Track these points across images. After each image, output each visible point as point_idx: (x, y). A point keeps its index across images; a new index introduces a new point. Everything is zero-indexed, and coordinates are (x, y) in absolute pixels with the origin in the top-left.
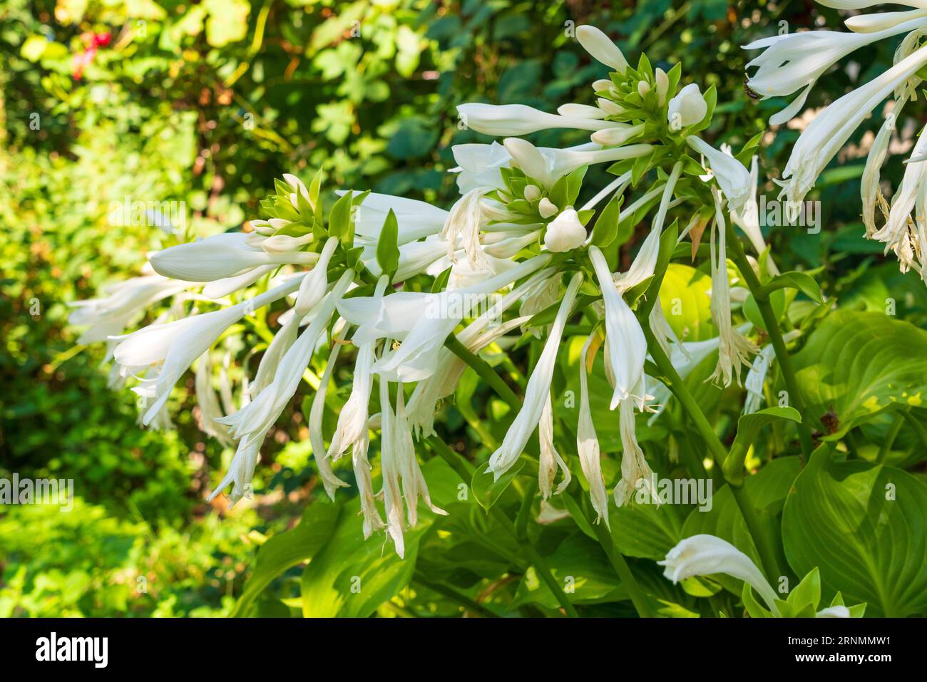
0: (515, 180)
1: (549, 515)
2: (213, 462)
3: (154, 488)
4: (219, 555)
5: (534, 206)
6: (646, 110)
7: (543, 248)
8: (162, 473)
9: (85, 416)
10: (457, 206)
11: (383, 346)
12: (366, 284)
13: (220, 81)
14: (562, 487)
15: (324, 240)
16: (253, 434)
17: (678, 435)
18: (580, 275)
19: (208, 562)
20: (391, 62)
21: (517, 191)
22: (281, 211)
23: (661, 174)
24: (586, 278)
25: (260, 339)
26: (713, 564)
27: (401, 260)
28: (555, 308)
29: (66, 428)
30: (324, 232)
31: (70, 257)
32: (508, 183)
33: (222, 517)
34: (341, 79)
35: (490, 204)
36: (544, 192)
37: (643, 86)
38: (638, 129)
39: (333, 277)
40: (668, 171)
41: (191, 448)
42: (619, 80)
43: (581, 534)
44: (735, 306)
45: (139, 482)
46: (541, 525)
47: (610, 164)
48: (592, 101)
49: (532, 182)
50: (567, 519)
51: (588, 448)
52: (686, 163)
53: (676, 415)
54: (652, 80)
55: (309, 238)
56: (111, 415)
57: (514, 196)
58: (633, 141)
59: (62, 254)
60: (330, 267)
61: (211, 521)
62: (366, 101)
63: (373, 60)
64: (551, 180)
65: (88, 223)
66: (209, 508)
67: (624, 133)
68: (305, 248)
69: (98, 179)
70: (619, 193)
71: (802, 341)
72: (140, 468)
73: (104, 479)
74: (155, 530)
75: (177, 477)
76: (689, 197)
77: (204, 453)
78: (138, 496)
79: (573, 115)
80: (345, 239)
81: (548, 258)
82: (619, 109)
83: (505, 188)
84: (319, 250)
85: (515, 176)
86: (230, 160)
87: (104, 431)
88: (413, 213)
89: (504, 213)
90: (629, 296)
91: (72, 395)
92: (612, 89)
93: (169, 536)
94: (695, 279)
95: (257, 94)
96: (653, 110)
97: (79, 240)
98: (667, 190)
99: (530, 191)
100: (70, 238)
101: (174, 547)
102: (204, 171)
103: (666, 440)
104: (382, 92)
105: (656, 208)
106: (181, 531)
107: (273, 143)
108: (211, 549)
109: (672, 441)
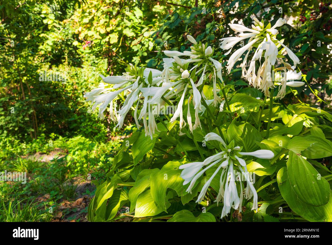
0: (175, 65)
1: (181, 134)
2: (111, 130)
3: (99, 135)
4: (113, 148)
5: (179, 70)
6: (200, 52)
7: (181, 78)
8: (101, 132)
9: (85, 120)
10: (164, 70)
11: (149, 97)
12: (146, 85)
13: (113, 51)
14: (184, 126)
15: (137, 77)
16: (123, 114)
17: (206, 118)
18: (188, 84)
19: (111, 149)
20: (148, 48)
21: (176, 67)
22: (129, 71)
23: (203, 65)
24: (189, 85)
25: (123, 101)
26: (214, 138)
27: (153, 81)
28: (183, 91)
29: (81, 123)
30: (137, 75)
31: (82, 88)
32: (174, 65)
33: (113, 141)
34: (138, 51)
35: (171, 70)
36: (181, 67)
37: (200, 47)
38: (199, 56)
39: (139, 84)
40: (205, 65)
41: (107, 127)
42: (195, 46)
43: (188, 138)
44: (217, 93)
45: (96, 134)
46: (180, 136)
47: (194, 62)
48: (190, 50)
49: (179, 65)
50: (185, 135)
51: (189, 119)
52: (208, 63)
53: (206, 114)
54: (202, 46)
55: (134, 76)
56: (90, 120)
57: (175, 68)
58: (198, 58)
59: (80, 88)
60: (139, 82)
61: (111, 141)
62: (142, 56)
63: (144, 48)
64: (182, 65)
65: (85, 81)
66: (111, 139)
67: (196, 56)
68: (134, 78)
69: (87, 72)
70: (196, 68)
71: (230, 100)
72: (97, 131)
73: (89, 133)
74: (100, 143)
75: (104, 133)
76: (209, 70)
77: (109, 128)
78: (96, 136)
79: (186, 53)
80: (142, 77)
81: (182, 80)
82: (196, 52)
83: (173, 67)
84: (136, 79)
85: (175, 64)
86: (115, 68)
87: (89, 123)
88: (155, 72)
89: (173, 72)
90: (198, 88)
91: (82, 116)
92: (194, 48)
93: (102, 144)
94: (210, 88)
95: (121, 54)
96: (202, 52)
97: (83, 84)
98: (205, 68)
99: (178, 67)
100: (81, 84)
101: (104, 147)
102: (109, 70)
103: (204, 119)
104: (145, 54)
105: (202, 72)
106: (105, 143)
107: (124, 64)
108: (111, 147)
109: (205, 119)
